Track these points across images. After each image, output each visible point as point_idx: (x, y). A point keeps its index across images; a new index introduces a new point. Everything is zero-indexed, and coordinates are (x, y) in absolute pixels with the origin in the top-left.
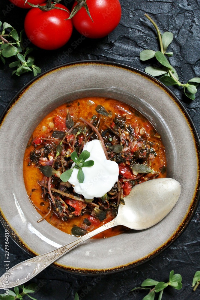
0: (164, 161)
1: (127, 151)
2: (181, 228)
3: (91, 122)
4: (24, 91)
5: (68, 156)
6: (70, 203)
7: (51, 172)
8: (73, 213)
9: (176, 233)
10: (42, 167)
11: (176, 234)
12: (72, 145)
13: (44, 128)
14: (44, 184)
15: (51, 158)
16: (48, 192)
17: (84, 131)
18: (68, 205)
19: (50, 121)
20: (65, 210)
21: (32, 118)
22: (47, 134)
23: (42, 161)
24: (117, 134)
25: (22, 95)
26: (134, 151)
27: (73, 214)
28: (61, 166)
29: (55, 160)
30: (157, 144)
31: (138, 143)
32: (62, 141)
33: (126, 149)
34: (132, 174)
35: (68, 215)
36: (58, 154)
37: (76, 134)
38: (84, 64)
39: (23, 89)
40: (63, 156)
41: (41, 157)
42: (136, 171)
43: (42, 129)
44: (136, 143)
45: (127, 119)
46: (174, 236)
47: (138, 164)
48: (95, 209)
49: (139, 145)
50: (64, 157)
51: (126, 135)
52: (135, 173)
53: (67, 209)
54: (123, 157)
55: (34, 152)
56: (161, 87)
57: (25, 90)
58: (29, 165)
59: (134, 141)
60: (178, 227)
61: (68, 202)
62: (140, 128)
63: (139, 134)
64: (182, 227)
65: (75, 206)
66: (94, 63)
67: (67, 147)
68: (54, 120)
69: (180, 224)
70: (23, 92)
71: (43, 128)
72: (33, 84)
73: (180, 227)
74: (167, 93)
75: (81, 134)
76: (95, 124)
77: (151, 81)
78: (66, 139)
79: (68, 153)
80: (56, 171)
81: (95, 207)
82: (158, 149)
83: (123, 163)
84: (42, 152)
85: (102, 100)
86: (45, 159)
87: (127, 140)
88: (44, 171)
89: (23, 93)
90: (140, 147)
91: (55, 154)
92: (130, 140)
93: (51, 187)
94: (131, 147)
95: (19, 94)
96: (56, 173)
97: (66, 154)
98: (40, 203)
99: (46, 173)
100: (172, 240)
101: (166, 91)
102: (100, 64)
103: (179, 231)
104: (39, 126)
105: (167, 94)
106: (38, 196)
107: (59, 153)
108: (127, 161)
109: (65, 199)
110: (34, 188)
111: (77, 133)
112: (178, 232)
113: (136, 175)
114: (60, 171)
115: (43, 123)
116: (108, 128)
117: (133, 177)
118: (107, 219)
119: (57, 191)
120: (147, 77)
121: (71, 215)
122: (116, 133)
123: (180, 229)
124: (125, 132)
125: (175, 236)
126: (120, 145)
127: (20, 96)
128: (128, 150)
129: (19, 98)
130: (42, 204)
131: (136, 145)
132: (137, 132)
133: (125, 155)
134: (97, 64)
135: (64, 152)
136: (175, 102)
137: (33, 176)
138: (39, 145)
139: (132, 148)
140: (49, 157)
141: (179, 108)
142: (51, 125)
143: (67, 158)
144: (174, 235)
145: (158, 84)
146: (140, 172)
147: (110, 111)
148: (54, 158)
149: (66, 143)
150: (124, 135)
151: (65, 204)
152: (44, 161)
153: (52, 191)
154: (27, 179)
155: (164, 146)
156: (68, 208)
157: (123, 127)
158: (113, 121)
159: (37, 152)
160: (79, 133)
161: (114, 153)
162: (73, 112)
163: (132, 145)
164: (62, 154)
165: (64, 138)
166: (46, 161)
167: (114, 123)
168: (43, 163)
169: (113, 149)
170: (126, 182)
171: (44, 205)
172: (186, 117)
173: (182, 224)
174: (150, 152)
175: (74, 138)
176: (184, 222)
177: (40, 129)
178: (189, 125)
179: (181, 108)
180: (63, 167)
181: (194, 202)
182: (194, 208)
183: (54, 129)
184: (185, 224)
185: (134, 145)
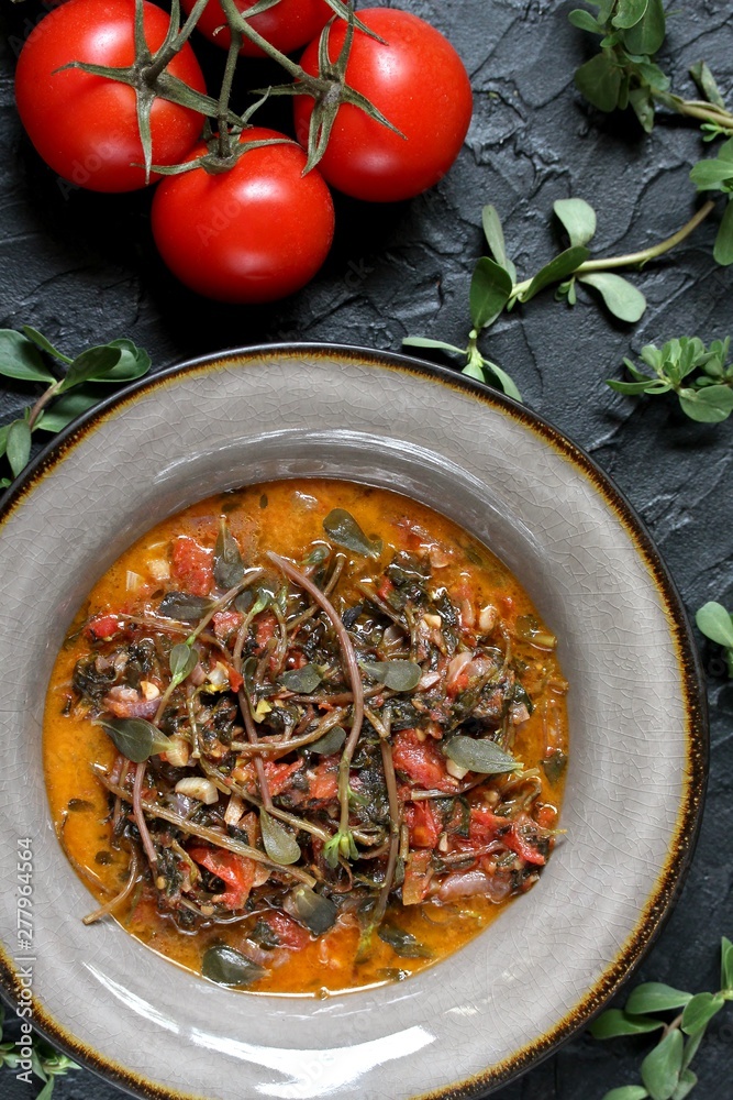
0: (558, 736)
1: (433, 686)
2: (608, 983)
3: (309, 570)
4: (81, 436)
5: (213, 689)
6: (209, 862)
7: (148, 743)
8: (217, 898)
9: (588, 998)
10: (116, 720)
11: (591, 1002)
12: (231, 649)
13: (133, 579)
14: (118, 784)
15: (152, 691)
16: (130, 817)
17: (277, 601)
18: (202, 869)
19: (158, 555)
20: (188, 888)
21: (94, 535)
22: (141, 599)
23: (118, 699)
24: (401, 622)
25: (73, 448)
26: (461, 690)
27: (219, 905)
28: (185, 722)
29: (165, 698)
30: (539, 667)
31: (474, 658)
32: (197, 631)
33: (428, 680)
34: (445, 772)
35: (199, 907)
36: (177, 678)
37: (248, 610)
38: (306, 356)
39: (78, 428)
40: (197, 686)
41: (114, 684)
42: (462, 762)
43: (125, 583)
44: (465, 658)
45: (436, 569)
46: (581, 1012)
47: (467, 739)
48: (301, 893)
49: (481, 668)
50: (199, 689)
51: (433, 627)
52: (459, 771)
53: (198, 886)
54: (420, 706)
55: (90, 668)
56: (580, 464)
57: (85, 431)
58: (67, 709)
59: (457, 651)
60: (599, 977)
61: (204, 857)
62: (478, 607)
63: (476, 626)
64: (613, 979)
65: (231, 876)
66: (344, 356)
67: (212, 652)
68: (170, 551)
69: (608, 969)
70: (76, 437)
71: (128, 577)
72: (114, 411)
73: (606, 978)
74: (599, 486)
75: (268, 613)
76: (321, 579)
77: (544, 438)
78: (211, 625)
79: (215, 677)
80: (166, 740)
81: (299, 883)
82: (543, 686)
83: (415, 732)
84: (120, 667)
85: (350, 493)
86: (127, 693)
87: (435, 647)
88: (119, 734)
89: (75, 441)
90: (482, 677)
91: (167, 676)
92: (443, 649)
93: (145, 797)
94: (448, 670)
95: (61, 444)
96: (166, 749)
97: (209, 682)
98: (94, 854)
99: (126, 746)
100: (572, 1023)
101: (594, 480)
102: (366, 363)
103: (600, 993)
104: (117, 570)
105: (598, 491)
106: (89, 831)
107: (181, 674)
108: (434, 722)
109: (192, 844)
110: (78, 795)
111: (251, 607)
112: (598, 996)
113: (460, 777)
114: (180, 743)
115: (132, 560)
116: (368, 599)
117: (450, 785)
118: (336, 930)
119: (166, 814)
120: (529, 424)
121: (208, 905)
122: (396, 618)
123: (607, 987)
124: (427, 616)
125: (587, 1011)
126: (411, 663)
127: (64, 451)
128: (438, 682)
129: (61, 458)
130: (102, 858)
131: (464, 665)
132: (470, 619)
133: (426, 702)
134: (354, 360)
135: (201, 674)
136: (624, 525)
137: (78, 753)
138: (110, 639)
139: (452, 678)
140: (144, 688)
141: (637, 546)
142: (161, 569)
143: (210, 695)
144: (582, 1006)
145: (568, 454)
146: (475, 769)
147: (374, 537)
148: (162, 693)
149: (211, 639)
150: (427, 625)
151: (189, 860)
152: (125, 701)
153: (145, 813)
154: (53, 759)
155: (565, 681)
156: (201, 880)
157: (423, 599)
158: (386, 574)
159: (101, 663)
160: (258, 607)
161: (386, 689)
162: (240, 527)
163: (452, 669)
164: (194, 681)
165: (204, 623)
166: (132, 701)
167: (387, 582)
168: (121, 708)
169: (385, 675)
170: (420, 801)
171: (112, 861)
172: (659, 581)
173: (616, 970)
174: (513, 698)
175: (241, 622)
176: (622, 962)
177: (115, 584)
178: (667, 610)
179: (644, 548)
180: (195, 727)
181: (663, 890)
182: (661, 911)
183: (167, 587)
184: (625, 969)
185: (458, 667)
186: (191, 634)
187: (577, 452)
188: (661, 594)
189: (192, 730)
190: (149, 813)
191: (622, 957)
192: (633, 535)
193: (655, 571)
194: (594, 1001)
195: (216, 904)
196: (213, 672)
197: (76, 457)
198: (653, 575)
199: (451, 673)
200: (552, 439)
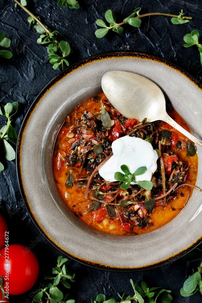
0: (89, 102)
1: (96, 140)
2: (143, 57)
3: (84, 186)
4: (88, 262)
5: (127, 193)
6: (170, 169)
7: (149, 201)
8: (177, 163)
10: (149, 211)
11: (150, 58)
12: (115, 194)
13: (112, 227)
14: (163, 202)
15: (136, 207)
16: (169, 195)
17: (96, 189)
18: (172, 170)
19: (103, 225)
20: (179, 171)
21: (108, 243)
22: (115, 222)
23: (143, 214)
24: (84, 157)
25: (92, 262)
26: (93, 133)
27: (178, 161)
28: (139, 195)
29: (136, 203)
30: (75, 116)
31: (84, 134)
32: (116, 204)
33: (95, 142)
34: (115, 125)
35: (181, 165)
36: (130, 203)
38: (36, 219)
39: (86, 264)
41: (140, 217)
42: (110, 123)
43: (114, 228)
44: (85, 136)
45: (66, 154)
46: (154, 59)
47: (103, 124)
48: (164, 143)
49: (85, 131)
50: (130, 196)
51: (81, 148)
52: (113, 123)
53: (176, 170)
54: (103, 141)
55: (139, 225)
56: (22, 137)
57: (86, 261)
58: (152, 224)
59: (83, 139)
60: (143, 60)
61: (169, 171)
62: (69, 139)
63: (74, 137)
65: (170, 163)
66: (30, 210)
67: (119, 198)
68: (100, 222)
69: (140, 59)
70: (89, 263)
71: (112, 228)
72: (77, 257)
73: (142, 58)
74: (24, 129)
75: (101, 190)
76: (85, 182)
77: (21, 149)
78: (112, 202)
79: (124, 194)
80: (147, 197)
81: (162, 145)
82: (79, 113)
83: (110, 138)
84: (135, 218)
85: (59, 186)
86: (140, 213)
87: (86, 145)
88: (151, 208)
89: (90, 262)
90: (87, 130)
91: (131, 205)
92: (85, 143)
93: (163, 194)
94: (90, 139)
95: (92, 265)
96: (149, 196)
97: (126, 194)
98: (183, 197)
99: (153, 205)
100: (157, 60)
101: (23, 131)
102: (28, 203)
103: (147, 57)
104: (112, 232)
105: (26, 128)
106: (177, 202)
107: (128, 202)
108: (105, 135)
109: (168, 176)
110: (171, 210)
111: (102, 195)
112: (148, 57)
113: (114, 121)
114: (145, 193)
115: (108, 231)
116: (83, 168)
117: (117, 122)
118: (167, 129)
119: (164, 186)
120: (19, 155)
121: (180, 164)
122: (84, 159)
123: (144, 56)
124: (79, 151)
125: (153, 58)
126: (93, 149)
127: (94, 264)
128: (94, 140)
129: (96, 264)
130: (182, 195)
131: (86, 135)
132: (74, 139)
133: (101, 140)
134: (30, 207)
135: (126, 198)
136: (30, 117)
137: (161, 215)
138: (129, 224)
139: (91, 137)
140: (137, 209)
141: (33, 111)
142: (105, 222)
143: (129, 192)
144: (152, 60)
145: (21, 141)
146: (109, 119)
147: (67, 174)
148: (136, 204)
149: (116, 200)
150: (82, 150)
151: (172, 174)
152: (143, 212)
153: (167, 192)
154: (166, 220)
155: (75, 108)
157: (75, 154)
158: (74, 166)
159: (137, 223)
160: (101, 193)
161: (103, 151)
162: (84, 208)
164: (128, 198)
165: (113, 204)
166: (142, 210)
167: (76, 165)
168: (145, 212)
169: (100, 154)
170: (125, 127)
171: (182, 193)
172: (39, 101)
173: (139, 57)
174: (87, 119)
175: (107, 195)
176: (136, 56)
177: (115, 231)
178: (45, 95)
179: (33, 109)
180: (139, 192)
181: (113, 56)
182: (118, 54)
183: (109, 218)
184: (138, 54)
185: (87, 137)
186: (117, 206)
187: (19, 139)
188: (42, 98)
189: (140, 192)
190: (166, 191)
191: (135, 57)
192: (31, 113)
193: (37, 103)
194: (150, 57)
195: (178, 162)
196: (123, 195)
197: (93, 260)
198: (38, 103)
199: (90, 138)
200: (20, 147)
